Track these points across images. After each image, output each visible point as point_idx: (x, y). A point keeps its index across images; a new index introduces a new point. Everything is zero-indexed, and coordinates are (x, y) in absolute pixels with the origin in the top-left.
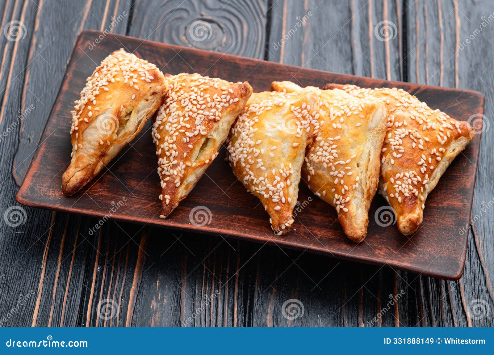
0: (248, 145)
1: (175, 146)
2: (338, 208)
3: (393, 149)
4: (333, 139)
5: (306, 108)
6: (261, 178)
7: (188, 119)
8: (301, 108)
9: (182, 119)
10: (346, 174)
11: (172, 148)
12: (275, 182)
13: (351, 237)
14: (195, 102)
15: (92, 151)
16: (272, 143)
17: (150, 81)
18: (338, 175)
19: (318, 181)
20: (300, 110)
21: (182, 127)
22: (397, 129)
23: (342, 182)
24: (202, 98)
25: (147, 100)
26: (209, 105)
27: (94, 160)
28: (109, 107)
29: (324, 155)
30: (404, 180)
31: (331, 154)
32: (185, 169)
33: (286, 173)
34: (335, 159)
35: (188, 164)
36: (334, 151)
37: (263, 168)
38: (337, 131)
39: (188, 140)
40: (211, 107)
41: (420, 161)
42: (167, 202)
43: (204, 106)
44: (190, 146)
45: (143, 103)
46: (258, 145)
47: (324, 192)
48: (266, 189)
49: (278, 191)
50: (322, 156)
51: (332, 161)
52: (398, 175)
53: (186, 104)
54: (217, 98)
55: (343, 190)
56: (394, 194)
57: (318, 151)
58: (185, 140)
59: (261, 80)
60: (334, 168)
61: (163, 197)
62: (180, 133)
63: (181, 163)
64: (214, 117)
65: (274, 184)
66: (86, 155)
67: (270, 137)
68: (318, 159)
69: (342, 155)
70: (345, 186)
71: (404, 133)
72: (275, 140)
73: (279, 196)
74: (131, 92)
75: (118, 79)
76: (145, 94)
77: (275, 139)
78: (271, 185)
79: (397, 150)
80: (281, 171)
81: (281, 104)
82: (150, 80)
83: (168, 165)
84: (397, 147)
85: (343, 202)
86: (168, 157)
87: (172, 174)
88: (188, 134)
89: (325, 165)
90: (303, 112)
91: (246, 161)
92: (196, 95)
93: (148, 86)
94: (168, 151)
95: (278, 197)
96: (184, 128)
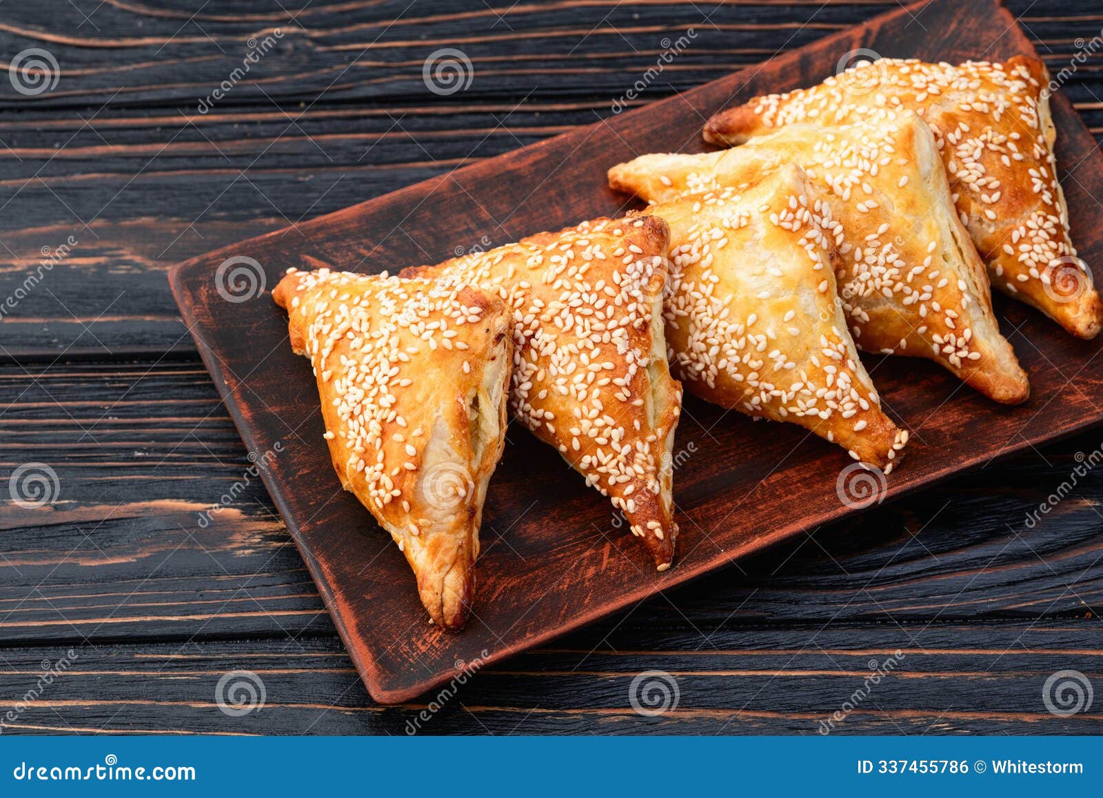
0: (728, 337)
1: (608, 419)
2: (954, 359)
3: (977, 189)
4: (875, 236)
5: (799, 205)
6: (796, 386)
7: (596, 352)
8: (789, 210)
9: (584, 358)
10: (934, 287)
11: (606, 426)
12: (830, 379)
13: (1010, 400)
14: (588, 311)
15: (452, 519)
16: (780, 309)
17: (477, 319)
18: (922, 298)
19: (881, 328)
20: (791, 216)
21: (596, 373)
22: (959, 147)
23: (936, 306)
24: (594, 296)
25: (493, 359)
26: (618, 301)
27: (463, 534)
28: (436, 415)
29: (876, 274)
30: (1031, 238)
31: (889, 265)
32: (651, 452)
33: (838, 351)
34: (904, 272)
35: (651, 438)
36: (891, 258)
37: (789, 365)
38: (875, 215)
39: (628, 394)
40: (625, 304)
41: (1034, 184)
42: (659, 533)
43: (610, 310)
44: (638, 402)
45: (489, 368)
46: (753, 325)
47: (903, 342)
48: (817, 403)
49: (846, 393)
50: (872, 278)
51: (898, 277)
52: (1015, 236)
53: (569, 323)
54: (622, 280)
55: (948, 322)
56: (1028, 274)
57: (858, 274)
58: (621, 396)
59: (576, 177)
60: (908, 290)
61: (644, 528)
62: (601, 387)
63: (639, 444)
64: (641, 320)
65: (829, 385)
66: (444, 534)
67: (768, 299)
68: (867, 288)
69: (909, 255)
70: (949, 312)
71: (976, 148)
72: (780, 299)
73: (852, 401)
74: (457, 360)
75: (411, 350)
76: (486, 349)
77: (778, 297)
78: (826, 390)
79: (984, 187)
80: (829, 353)
81: (744, 223)
82: (478, 315)
83: (615, 461)
84: (982, 182)
85: (961, 342)
86: (607, 447)
87: (634, 475)
88: (618, 381)
89: (888, 293)
90: (799, 215)
91: (742, 368)
92: (578, 294)
93: (480, 332)
94: (599, 434)
95: (852, 405)
96: (602, 375)
